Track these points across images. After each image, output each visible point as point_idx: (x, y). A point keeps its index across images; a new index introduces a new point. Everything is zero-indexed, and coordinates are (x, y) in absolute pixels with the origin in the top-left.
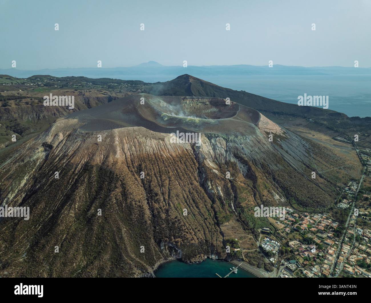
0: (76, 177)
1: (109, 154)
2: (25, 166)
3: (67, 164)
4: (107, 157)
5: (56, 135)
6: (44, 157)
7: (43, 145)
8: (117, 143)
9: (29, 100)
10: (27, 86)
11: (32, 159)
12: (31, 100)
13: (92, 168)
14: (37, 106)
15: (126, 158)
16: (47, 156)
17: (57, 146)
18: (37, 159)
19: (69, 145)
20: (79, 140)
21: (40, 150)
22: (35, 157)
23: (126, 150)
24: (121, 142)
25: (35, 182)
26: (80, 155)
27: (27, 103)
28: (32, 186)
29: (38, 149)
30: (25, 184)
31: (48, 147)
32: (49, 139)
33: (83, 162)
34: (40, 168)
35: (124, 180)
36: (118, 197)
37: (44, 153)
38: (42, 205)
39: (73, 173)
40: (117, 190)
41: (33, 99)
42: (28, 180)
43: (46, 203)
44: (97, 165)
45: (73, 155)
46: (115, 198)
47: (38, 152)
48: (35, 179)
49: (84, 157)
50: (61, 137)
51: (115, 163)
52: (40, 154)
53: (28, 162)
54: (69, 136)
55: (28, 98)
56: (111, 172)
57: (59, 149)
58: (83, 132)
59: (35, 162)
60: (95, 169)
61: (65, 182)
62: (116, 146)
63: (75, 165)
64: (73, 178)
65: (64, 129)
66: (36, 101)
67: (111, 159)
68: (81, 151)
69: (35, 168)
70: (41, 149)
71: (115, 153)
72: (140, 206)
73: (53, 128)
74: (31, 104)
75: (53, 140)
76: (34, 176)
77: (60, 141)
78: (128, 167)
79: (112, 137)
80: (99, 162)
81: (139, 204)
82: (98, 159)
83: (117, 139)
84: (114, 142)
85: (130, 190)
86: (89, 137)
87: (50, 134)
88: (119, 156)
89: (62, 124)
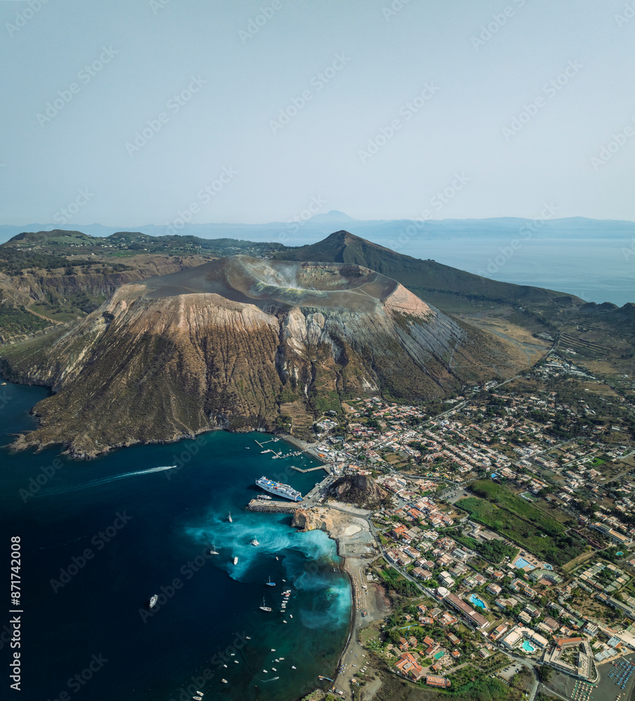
0: (134, 347)
1: (171, 323)
2: (84, 338)
3: (126, 334)
4: (168, 326)
5: (119, 303)
6: (104, 329)
7: (103, 315)
8: (182, 311)
9: (100, 266)
10: (104, 249)
11: (91, 332)
12: (103, 266)
13: (151, 337)
14: (111, 276)
15: (190, 329)
16: (107, 328)
17: (119, 317)
18: (97, 331)
19: (131, 314)
20: (142, 308)
21: (100, 321)
22: (95, 329)
23: (191, 320)
24: (187, 310)
25: (93, 355)
26: (140, 324)
27: (98, 271)
28: (89, 359)
29: (98, 319)
30: (84, 358)
31: (109, 317)
32: (110, 308)
33: (142, 332)
34: (100, 340)
35: (182, 351)
36: (172, 368)
37: (105, 325)
38: (97, 374)
39: (131, 343)
40: (173, 360)
41: (106, 265)
42: (86, 354)
43: (100, 372)
44: (156, 334)
45: (133, 325)
46: (170, 368)
47: (99, 324)
48: (94, 352)
49: (144, 326)
50: (124, 305)
51: (176, 332)
52: (100, 326)
53: (87, 335)
54: (133, 304)
55: (100, 263)
56: (170, 343)
57: (121, 320)
58: (147, 299)
59: (94, 334)
60: (153, 339)
61: (122, 352)
62: (180, 314)
63: (133, 335)
64: (130, 348)
65: (128, 297)
66: (110, 268)
67: (172, 329)
68: (142, 320)
69: (95, 340)
70: (102, 320)
71: (178, 322)
72: (196, 379)
73: (116, 295)
74: (102, 273)
75: (115, 309)
76: (93, 349)
77: (122, 310)
78: (191, 339)
79: (177, 304)
80: (159, 332)
81: (194, 376)
82: (159, 329)
83: (182, 306)
84: (178, 310)
85: (188, 362)
86: (152, 305)
87: (112, 302)
88: (182, 325)
89: (127, 291)
